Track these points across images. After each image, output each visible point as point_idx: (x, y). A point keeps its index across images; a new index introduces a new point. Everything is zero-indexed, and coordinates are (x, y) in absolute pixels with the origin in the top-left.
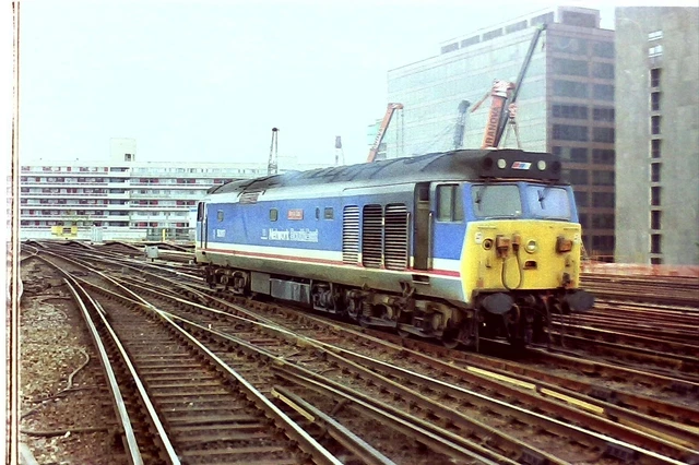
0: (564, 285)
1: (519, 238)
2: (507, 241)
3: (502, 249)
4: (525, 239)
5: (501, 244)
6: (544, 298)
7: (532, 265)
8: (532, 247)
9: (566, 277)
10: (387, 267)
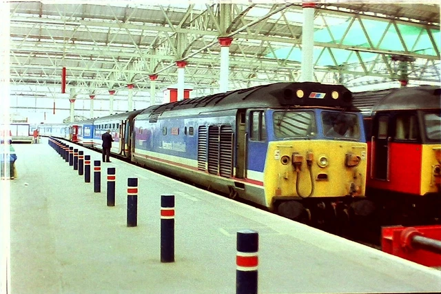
0: (351, 194)
1: (312, 155)
2: (301, 158)
3: (297, 164)
4: (318, 156)
5: (295, 160)
6: (333, 204)
7: (323, 177)
8: (324, 163)
9: (353, 187)
10: (221, 174)
